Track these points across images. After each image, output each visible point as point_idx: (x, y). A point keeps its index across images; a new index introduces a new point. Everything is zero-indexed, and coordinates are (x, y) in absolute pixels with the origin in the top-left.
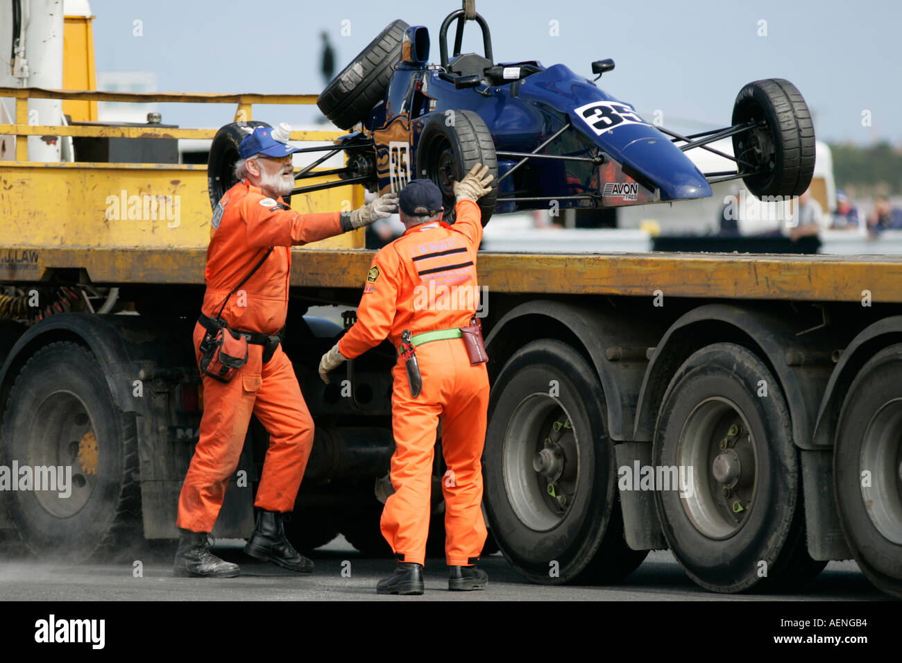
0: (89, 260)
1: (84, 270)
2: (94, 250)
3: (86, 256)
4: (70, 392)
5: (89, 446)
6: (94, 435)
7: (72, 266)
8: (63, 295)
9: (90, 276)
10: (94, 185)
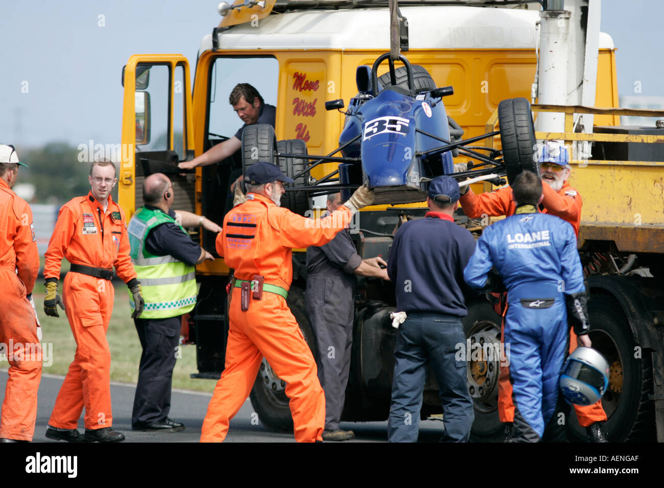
0: (617, 235)
1: (613, 242)
2: (621, 228)
3: (615, 232)
4: (603, 331)
5: (616, 371)
6: (620, 363)
7: (604, 239)
8: (597, 258)
9: (618, 247)
10: (620, 178)
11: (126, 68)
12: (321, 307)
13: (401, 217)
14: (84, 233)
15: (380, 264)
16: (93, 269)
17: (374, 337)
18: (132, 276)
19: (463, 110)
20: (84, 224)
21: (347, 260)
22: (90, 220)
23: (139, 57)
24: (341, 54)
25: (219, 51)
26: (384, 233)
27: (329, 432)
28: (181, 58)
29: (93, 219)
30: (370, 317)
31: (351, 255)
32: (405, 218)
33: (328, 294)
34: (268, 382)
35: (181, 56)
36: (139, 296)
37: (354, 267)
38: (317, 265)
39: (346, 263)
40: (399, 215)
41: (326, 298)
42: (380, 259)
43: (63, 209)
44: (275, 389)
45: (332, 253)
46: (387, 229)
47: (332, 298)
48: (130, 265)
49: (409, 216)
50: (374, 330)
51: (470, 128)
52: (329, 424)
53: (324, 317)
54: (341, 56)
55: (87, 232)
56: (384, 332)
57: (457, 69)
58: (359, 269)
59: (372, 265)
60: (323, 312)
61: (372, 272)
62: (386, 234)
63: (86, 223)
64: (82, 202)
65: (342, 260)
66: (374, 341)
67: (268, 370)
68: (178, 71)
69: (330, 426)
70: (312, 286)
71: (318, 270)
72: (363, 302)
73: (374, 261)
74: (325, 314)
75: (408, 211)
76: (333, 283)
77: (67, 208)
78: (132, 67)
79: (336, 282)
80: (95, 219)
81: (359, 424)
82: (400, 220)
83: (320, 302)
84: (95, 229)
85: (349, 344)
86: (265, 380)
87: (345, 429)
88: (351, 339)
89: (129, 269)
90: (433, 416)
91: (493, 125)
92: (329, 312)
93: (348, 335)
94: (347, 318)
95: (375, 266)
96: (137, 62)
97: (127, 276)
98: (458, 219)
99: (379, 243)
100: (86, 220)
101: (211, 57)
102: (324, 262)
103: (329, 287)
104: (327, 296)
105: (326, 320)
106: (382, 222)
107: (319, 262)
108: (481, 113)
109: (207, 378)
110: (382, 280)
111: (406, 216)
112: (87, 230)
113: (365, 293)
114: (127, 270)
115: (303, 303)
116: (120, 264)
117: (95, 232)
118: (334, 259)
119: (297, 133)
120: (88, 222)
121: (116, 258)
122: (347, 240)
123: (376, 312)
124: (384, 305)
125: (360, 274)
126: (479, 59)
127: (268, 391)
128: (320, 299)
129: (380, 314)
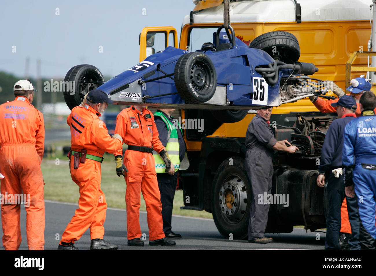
11: (141, 35)
12: (254, 168)
13: (298, 117)
14: (132, 128)
15: (286, 144)
16: (140, 147)
17: (283, 185)
18: (161, 149)
19: (332, 56)
20: (131, 123)
21: (269, 141)
22: (134, 121)
23: (148, 28)
24: (263, 25)
25: (193, 24)
26: (289, 126)
27: (258, 239)
29: (135, 120)
30: (281, 174)
31: (271, 139)
32: (301, 117)
33: (258, 160)
34: (224, 211)
35: (172, 28)
36: (167, 159)
37: (272, 145)
38: (251, 144)
39: (268, 143)
40: (297, 116)
41: (257, 162)
42: (286, 141)
43: (119, 116)
44: (228, 215)
45: (260, 137)
46: (290, 124)
47: (260, 163)
48: (159, 143)
49: (302, 117)
50: (284, 181)
51: (337, 66)
52: (259, 234)
53: (256, 173)
54: (263, 26)
55: (134, 127)
56: (289, 182)
57: (329, 32)
58: (275, 146)
59: (282, 144)
60: (255, 170)
61: (282, 148)
62: (290, 127)
63: (132, 122)
64: (128, 111)
65: (265, 141)
66: (284, 187)
67: (224, 204)
68: (170, 36)
69: (259, 235)
70: (249, 156)
71: (252, 147)
72: (277, 165)
73: (283, 142)
74: (256, 172)
75: (302, 114)
76: (261, 154)
77: (120, 115)
78: (144, 35)
79: (262, 153)
80: (136, 120)
81: (276, 234)
82: (298, 119)
83: (253, 165)
84: (137, 125)
85: (270, 189)
86: (222, 209)
87: (268, 237)
88: (271, 186)
89: (159, 145)
90: (318, 230)
91: (350, 64)
92: (258, 171)
93: (269, 183)
94: (269, 174)
95: (283, 145)
96: (147, 32)
97: (158, 149)
98: (330, 118)
99: (286, 132)
100: (132, 121)
101: (189, 28)
102: (255, 142)
103: (258, 156)
104: (258, 162)
105: (257, 175)
106: (287, 120)
107: (252, 142)
108: (343, 57)
109: (189, 209)
110: (287, 153)
111: (301, 116)
112: (133, 126)
113: (278, 160)
114: (158, 145)
115: (243, 166)
116: (154, 143)
117: (138, 127)
118: (261, 140)
120: (133, 122)
121: (151, 140)
122: (268, 130)
123: (285, 171)
124: (289, 167)
125: (276, 149)
126: (341, 26)
127: (224, 216)
128: (254, 163)
129: (287, 172)
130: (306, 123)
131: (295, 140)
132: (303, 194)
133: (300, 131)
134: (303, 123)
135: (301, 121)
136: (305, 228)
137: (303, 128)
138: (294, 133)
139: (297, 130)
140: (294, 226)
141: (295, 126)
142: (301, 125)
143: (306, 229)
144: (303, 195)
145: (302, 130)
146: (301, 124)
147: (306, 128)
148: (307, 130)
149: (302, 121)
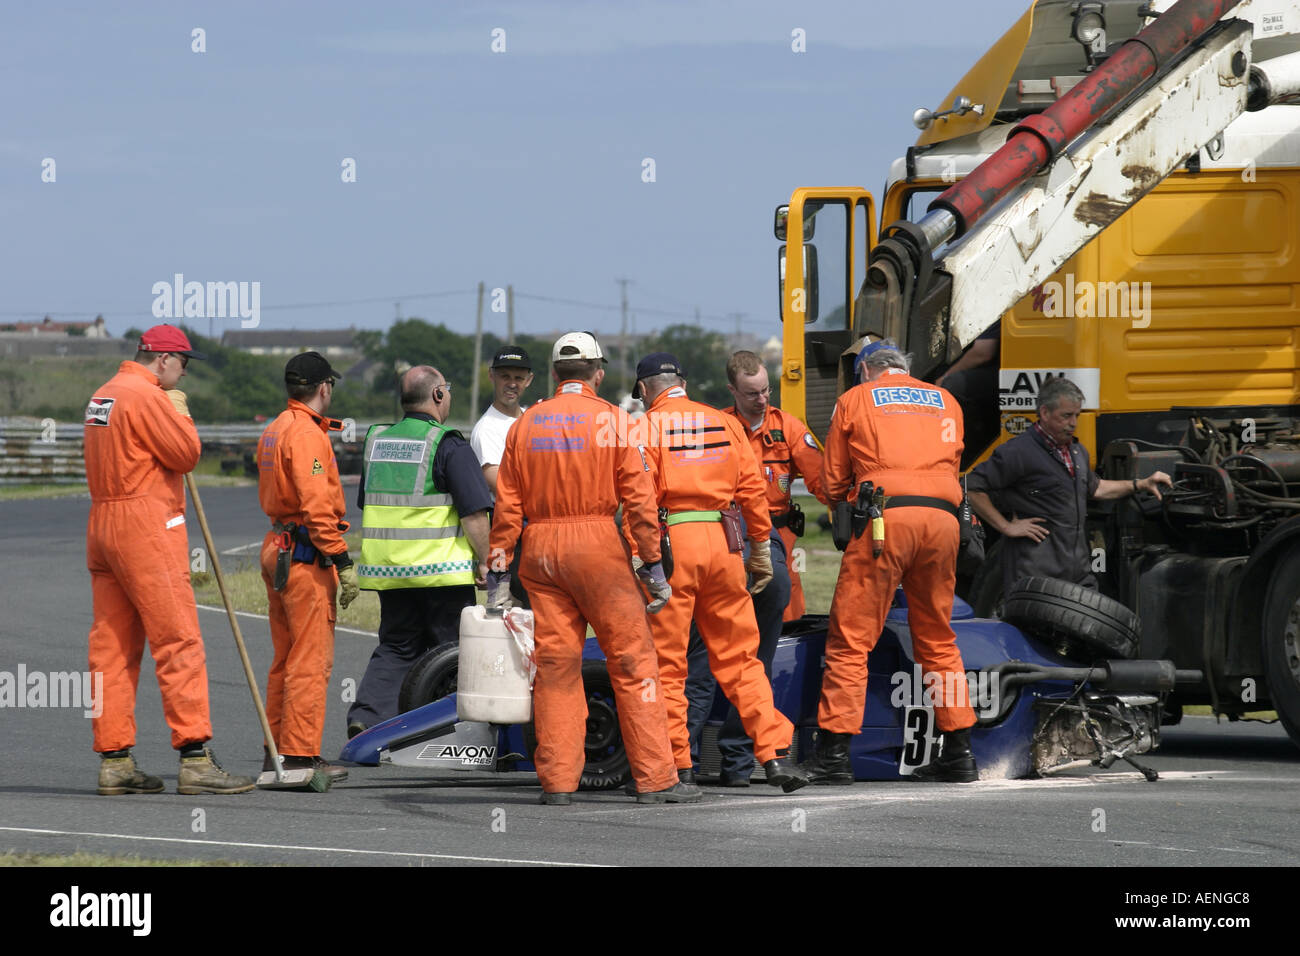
13: (1193, 420)
19: (1283, 259)
23: (808, 189)
25: (916, 181)
26: (1168, 445)
28: (862, 193)
30: (1148, 570)
32: (1199, 421)
40: (1190, 417)
46: (1170, 439)
49: (1204, 418)
50: (1156, 588)
51: (1295, 285)
56: (1172, 591)
57: (1272, 197)
62: (1171, 446)
66: (1156, 604)
68: (858, 212)
72: (1138, 547)
75: (1204, 411)
82: (1192, 426)
96: (806, 197)
99: (1161, 459)
101: (904, 190)
106: (1165, 428)
111: (1201, 418)
119: (1033, 298)
123: (1158, 562)
124: (1169, 551)
129: (1164, 564)
130: (1215, 436)
131: (1185, 480)
132: (1208, 622)
133: (1198, 456)
134: (1206, 434)
135: (1199, 430)
136: (1214, 710)
137: (1207, 447)
138: (1181, 462)
139: (1189, 453)
140: (1184, 707)
141: (1184, 444)
142: (1201, 441)
143: (1217, 713)
144: (1206, 623)
145: (1202, 453)
146: (1202, 437)
147: (1214, 448)
148: (1216, 453)
149: (1205, 431)
